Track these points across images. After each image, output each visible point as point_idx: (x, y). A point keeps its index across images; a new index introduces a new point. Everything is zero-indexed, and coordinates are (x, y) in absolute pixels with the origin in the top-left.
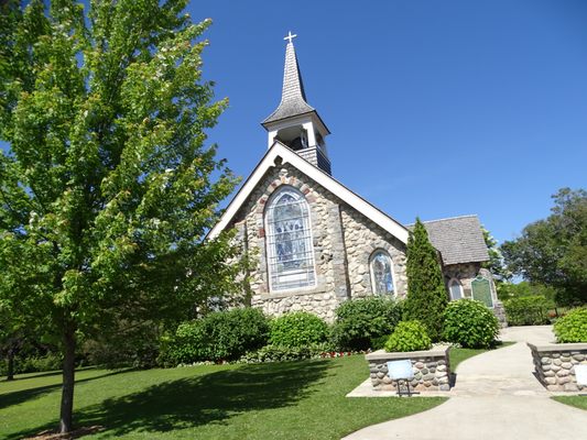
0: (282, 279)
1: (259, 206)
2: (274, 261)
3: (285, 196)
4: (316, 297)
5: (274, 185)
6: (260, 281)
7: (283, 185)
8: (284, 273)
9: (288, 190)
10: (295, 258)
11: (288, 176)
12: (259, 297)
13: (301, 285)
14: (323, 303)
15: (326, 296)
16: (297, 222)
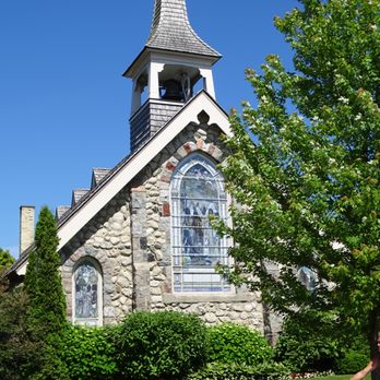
0: (188, 278)
1: (163, 170)
2: (177, 252)
3: (197, 166)
4: (235, 307)
5: (187, 148)
6: (163, 277)
7: (199, 151)
8: (191, 270)
9: (202, 160)
10: (206, 252)
11: (206, 142)
12: (159, 298)
13: (212, 289)
14: (244, 315)
15: (248, 307)
16: (211, 206)
